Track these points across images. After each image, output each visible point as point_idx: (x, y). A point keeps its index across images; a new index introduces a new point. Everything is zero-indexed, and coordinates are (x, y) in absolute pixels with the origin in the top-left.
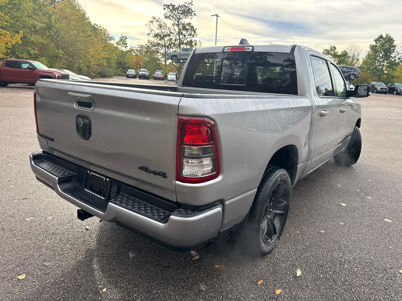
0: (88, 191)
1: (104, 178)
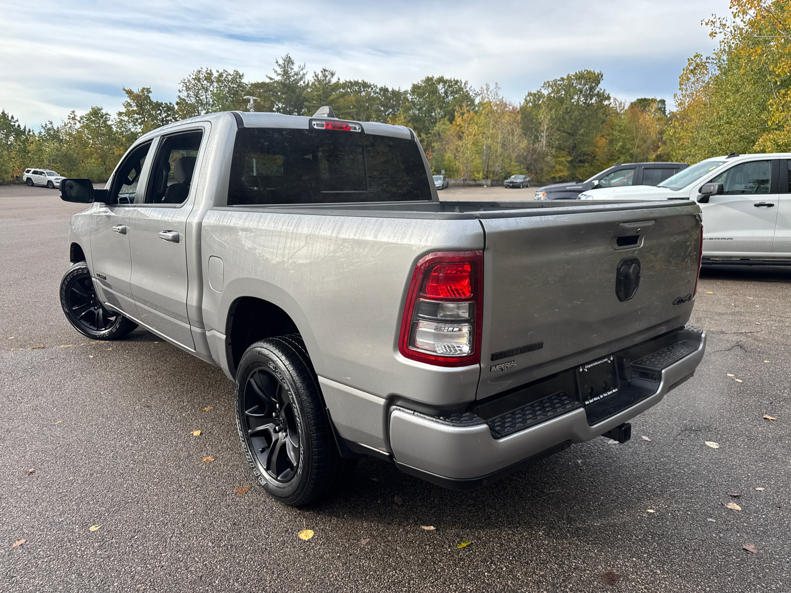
0: (591, 401)
1: (607, 359)
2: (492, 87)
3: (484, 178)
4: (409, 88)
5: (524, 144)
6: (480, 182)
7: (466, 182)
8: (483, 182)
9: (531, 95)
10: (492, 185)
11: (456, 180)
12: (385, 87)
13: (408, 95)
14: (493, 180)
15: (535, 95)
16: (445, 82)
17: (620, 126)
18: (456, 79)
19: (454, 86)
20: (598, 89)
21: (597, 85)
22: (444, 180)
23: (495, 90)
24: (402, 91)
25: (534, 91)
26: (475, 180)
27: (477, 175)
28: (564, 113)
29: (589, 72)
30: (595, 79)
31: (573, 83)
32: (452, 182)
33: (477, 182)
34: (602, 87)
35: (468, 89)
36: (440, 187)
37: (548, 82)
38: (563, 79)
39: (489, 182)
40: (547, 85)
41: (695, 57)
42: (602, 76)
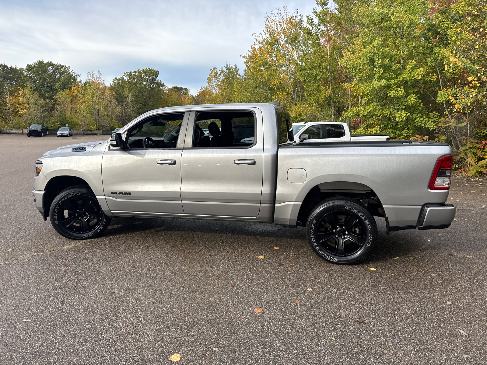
2: (96, 73)
3: (97, 130)
4: (25, 67)
5: (119, 109)
6: (95, 132)
7: (85, 132)
8: (97, 132)
9: (117, 80)
10: (103, 134)
11: (78, 130)
12: (4, 64)
13: (24, 72)
14: (103, 131)
15: (120, 80)
16: (53, 65)
17: (172, 102)
18: (61, 65)
19: (60, 69)
20: (156, 80)
21: (156, 77)
22: (69, 131)
23: (98, 75)
24: (18, 67)
25: (119, 77)
26: (90, 131)
27: (92, 128)
28: (139, 92)
29: (151, 70)
30: (155, 74)
31: (142, 75)
32: (75, 132)
33: (93, 132)
34: (159, 79)
35: (70, 71)
36: (68, 135)
37: (127, 73)
38: (135, 72)
39: (101, 132)
40: (126, 74)
41: (213, 69)
42: (158, 73)
